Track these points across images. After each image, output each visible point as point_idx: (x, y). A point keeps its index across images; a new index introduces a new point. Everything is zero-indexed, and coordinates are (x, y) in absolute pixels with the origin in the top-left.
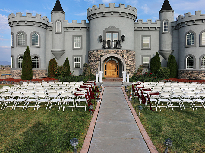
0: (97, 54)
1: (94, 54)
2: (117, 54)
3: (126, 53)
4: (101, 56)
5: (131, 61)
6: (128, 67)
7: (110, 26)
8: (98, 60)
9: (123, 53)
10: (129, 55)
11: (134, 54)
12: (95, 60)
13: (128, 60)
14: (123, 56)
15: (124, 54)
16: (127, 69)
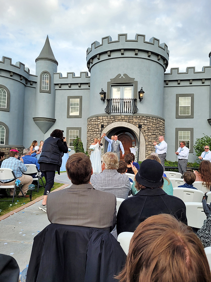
0: (97, 123)
1: (92, 123)
2: (129, 122)
3: (146, 121)
4: (102, 126)
5: (154, 136)
6: (150, 146)
7: (120, 75)
8: (98, 133)
9: (139, 121)
10: (151, 124)
11: (161, 123)
12: (94, 133)
13: (150, 134)
14: (140, 127)
15: (142, 124)
16: (148, 149)
